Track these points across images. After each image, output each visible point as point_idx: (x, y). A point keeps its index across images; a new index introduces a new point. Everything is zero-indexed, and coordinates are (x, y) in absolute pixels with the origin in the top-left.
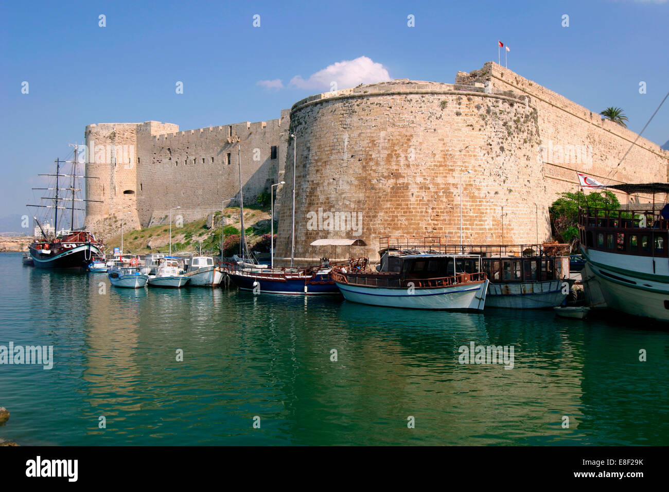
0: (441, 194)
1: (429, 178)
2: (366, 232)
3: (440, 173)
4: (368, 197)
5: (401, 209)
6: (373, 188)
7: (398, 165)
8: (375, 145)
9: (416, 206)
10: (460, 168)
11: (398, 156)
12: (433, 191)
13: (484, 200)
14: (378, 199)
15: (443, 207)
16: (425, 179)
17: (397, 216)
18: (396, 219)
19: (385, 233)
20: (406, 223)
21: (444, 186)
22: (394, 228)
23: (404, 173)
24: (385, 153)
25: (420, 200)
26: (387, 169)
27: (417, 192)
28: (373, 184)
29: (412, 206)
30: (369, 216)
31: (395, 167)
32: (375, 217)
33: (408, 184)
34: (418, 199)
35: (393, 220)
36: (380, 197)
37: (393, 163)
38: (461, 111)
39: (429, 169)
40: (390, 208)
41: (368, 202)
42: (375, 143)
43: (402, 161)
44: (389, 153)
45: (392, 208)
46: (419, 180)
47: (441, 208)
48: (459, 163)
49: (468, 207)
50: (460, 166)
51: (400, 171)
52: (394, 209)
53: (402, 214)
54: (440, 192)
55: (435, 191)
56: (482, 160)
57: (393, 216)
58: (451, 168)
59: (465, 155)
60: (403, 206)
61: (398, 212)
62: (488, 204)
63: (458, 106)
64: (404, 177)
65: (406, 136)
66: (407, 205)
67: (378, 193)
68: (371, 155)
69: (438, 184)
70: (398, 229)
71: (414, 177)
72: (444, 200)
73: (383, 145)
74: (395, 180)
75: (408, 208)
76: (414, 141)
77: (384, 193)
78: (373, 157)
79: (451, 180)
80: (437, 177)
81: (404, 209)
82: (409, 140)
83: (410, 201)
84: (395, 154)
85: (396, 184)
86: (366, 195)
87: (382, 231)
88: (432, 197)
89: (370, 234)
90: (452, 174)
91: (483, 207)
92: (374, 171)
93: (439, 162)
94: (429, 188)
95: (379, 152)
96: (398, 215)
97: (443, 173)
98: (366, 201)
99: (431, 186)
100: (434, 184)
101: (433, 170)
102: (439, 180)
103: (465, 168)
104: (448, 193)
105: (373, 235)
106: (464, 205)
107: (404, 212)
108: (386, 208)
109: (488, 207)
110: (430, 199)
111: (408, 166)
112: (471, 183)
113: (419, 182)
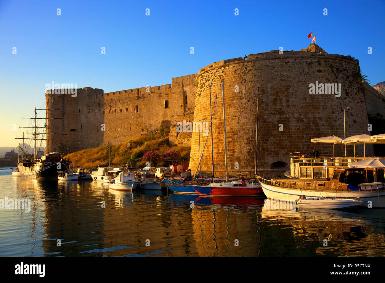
0: (312, 124)
1: (303, 114)
2: (261, 151)
3: (310, 111)
4: (262, 127)
5: (285, 135)
6: (265, 122)
7: (282, 106)
8: (265, 93)
9: (295, 133)
10: (323, 107)
11: (281, 100)
12: (306, 122)
13: (339, 128)
14: (268, 129)
15: (313, 133)
16: (300, 115)
17: (282, 140)
18: (282, 142)
19: (275, 151)
20: (289, 144)
21: (313, 119)
22: (280, 148)
23: (286, 111)
24: (272, 98)
25: (298, 129)
26: (274, 108)
27: (296, 123)
28: (265, 119)
29: (292, 133)
30: (263, 140)
31: (279, 107)
32: (267, 140)
33: (289, 118)
34: (297, 128)
35: (280, 143)
36: (270, 127)
37: (278, 105)
38: (321, 69)
39: (303, 108)
40: (277, 134)
41: (261, 131)
42: (265, 91)
43: (284, 103)
44: (275, 98)
45: (279, 134)
46: (296, 115)
47: (312, 134)
48: (322, 104)
49: (329, 133)
50: (323, 106)
51: (283, 110)
52: (280, 135)
53: (286, 138)
54: (311, 123)
55: (308, 122)
56: (336, 101)
57: (279, 139)
58: (317, 107)
59: (325, 98)
60: (287, 133)
61: (283, 137)
62: (342, 130)
63: (319, 66)
64: (286, 114)
65: (286, 86)
66: (289, 132)
67: (269, 124)
68: (262, 100)
69: (309, 118)
70: (284, 148)
71: (293, 113)
72: (314, 128)
73: (270, 92)
74: (280, 116)
75: (290, 134)
76: (291, 90)
77: (273, 124)
78: (263, 100)
79: (317, 115)
80: (308, 113)
81: (287, 135)
82: (288, 89)
83: (291, 129)
84: (279, 99)
85: (281, 118)
86: (260, 126)
87: (273, 150)
88: (306, 126)
89: (264, 152)
90: (318, 111)
91: (339, 133)
92: (265, 110)
93: (308, 103)
94: (303, 121)
95: (268, 97)
96: (284, 139)
97: (312, 111)
98: (260, 130)
99: (304, 119)
100: (306, 118)
101: (305, 108)
102: (310, 115)
103: (326, 107)
104: (316, 124)
105: (267, 153)
106: (327, 132)
107: (288, 137)
108: (275, 135)
109: (342, 133)
110: (304, 128)
111: (288, 106)
112: (330, 117)
113: (296, 117)
